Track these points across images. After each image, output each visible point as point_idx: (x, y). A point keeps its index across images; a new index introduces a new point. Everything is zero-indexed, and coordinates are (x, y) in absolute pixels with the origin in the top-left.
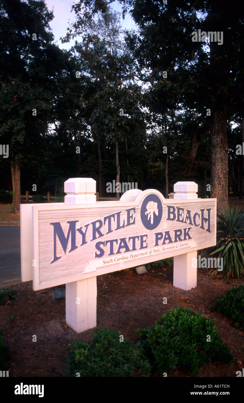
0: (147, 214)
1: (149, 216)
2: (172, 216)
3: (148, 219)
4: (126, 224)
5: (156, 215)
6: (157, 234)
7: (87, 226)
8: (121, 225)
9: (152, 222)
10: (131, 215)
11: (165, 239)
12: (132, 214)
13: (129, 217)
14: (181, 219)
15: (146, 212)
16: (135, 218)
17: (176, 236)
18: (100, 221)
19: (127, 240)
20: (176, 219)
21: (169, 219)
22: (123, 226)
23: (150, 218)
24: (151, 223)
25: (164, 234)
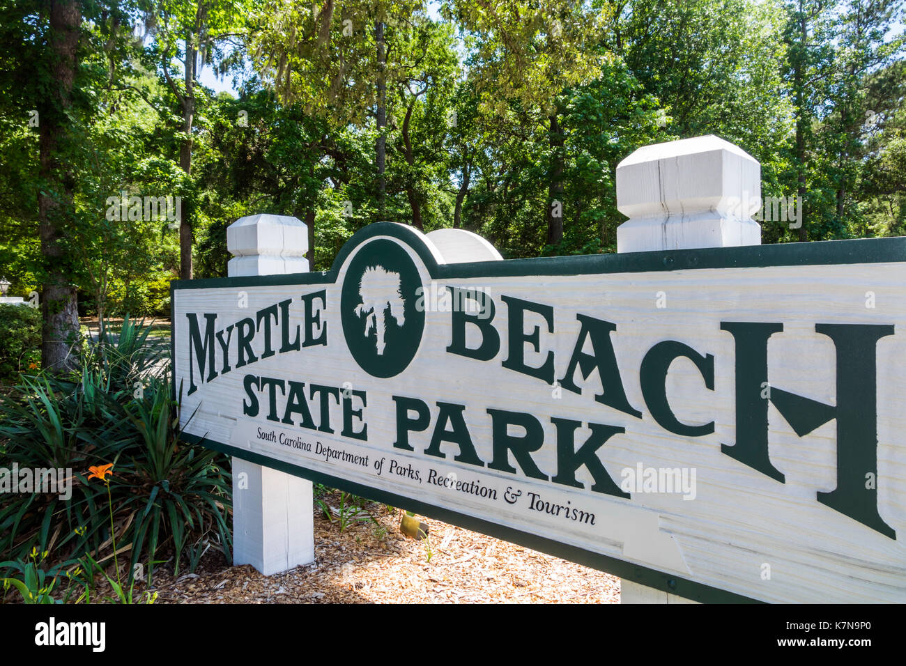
0: (362, 313)
1: (369, 324)
2: (474, 337)
3: (366, 334)
4: (302, 339)
5: (395, 320)
6: (403, 404)
7: (230, 329)
8: (292, 341)
9: (381, 346)
10: (314, 315)
11: (440, 435)
12: (318, 311)
13: (310, 319)
14: (533, 358)
15: (360, 306)
16: (325, 323)
17: (501, 442)
18: (249, 321)
19: (306, 391)
20: (503, 353)
21: (457, 346)
22: (296, 346)
23: (373, 330)
24: (376, 349)
25: (435, 413)
